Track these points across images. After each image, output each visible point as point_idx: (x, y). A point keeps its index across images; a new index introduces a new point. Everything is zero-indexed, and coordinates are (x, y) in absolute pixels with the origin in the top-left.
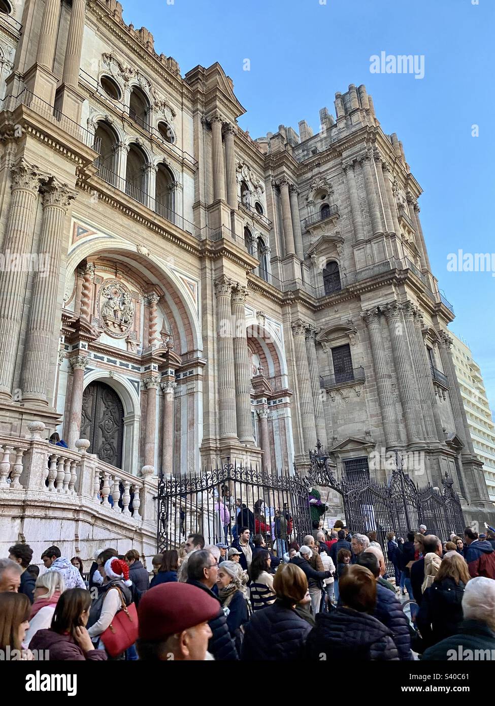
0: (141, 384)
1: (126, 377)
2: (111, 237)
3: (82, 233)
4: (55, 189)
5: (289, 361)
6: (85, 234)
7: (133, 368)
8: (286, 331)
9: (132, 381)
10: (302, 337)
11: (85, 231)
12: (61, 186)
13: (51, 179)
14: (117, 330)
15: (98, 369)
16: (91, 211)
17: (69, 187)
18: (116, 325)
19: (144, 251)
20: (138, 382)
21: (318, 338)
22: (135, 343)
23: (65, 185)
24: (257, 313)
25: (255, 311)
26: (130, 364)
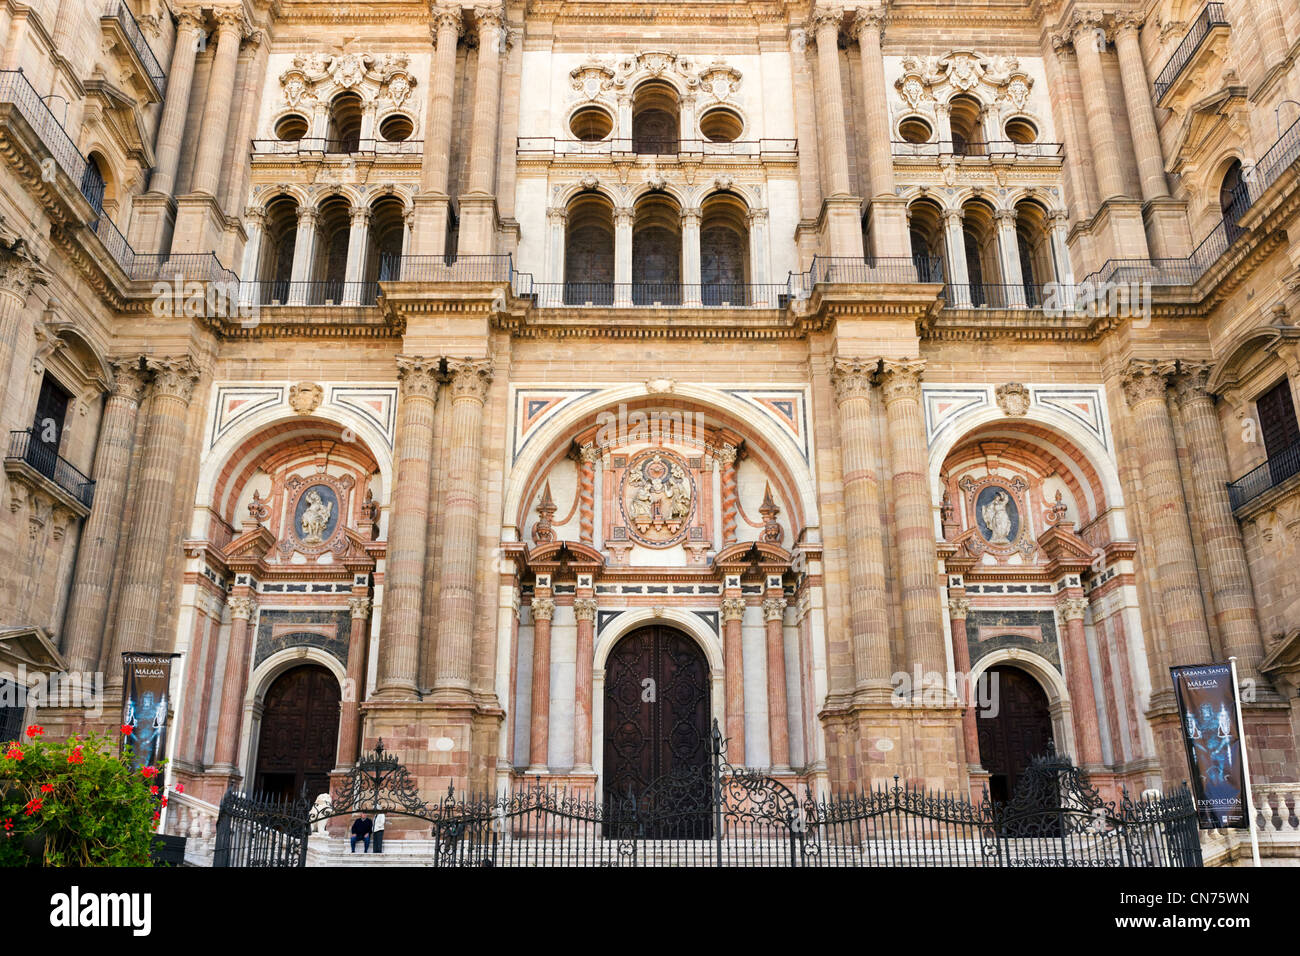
0: (721, 614)
1: (687, 610)
2: (594, 391)
3: (538, 409)
4: (454, 372)
5: (1123, 473)
6: (544, 408)
7: (703, 590)
8: (1111, 399)
9: (702, 615)
10: (1152, 404)
11: (543, 404)
12: (462, 363)
13: (443, 363)
14: (664, 535)
15: (631, 609)
16: (550, 366)
17: (473, 356)
18: (659, 527)
19: (661, 386)
20: (715, 614)
21: (1211, 387)
22: (697, 546)
23: (468, 360)
24: (999, 392)
25: (991, 388)
26: (696, 586)
